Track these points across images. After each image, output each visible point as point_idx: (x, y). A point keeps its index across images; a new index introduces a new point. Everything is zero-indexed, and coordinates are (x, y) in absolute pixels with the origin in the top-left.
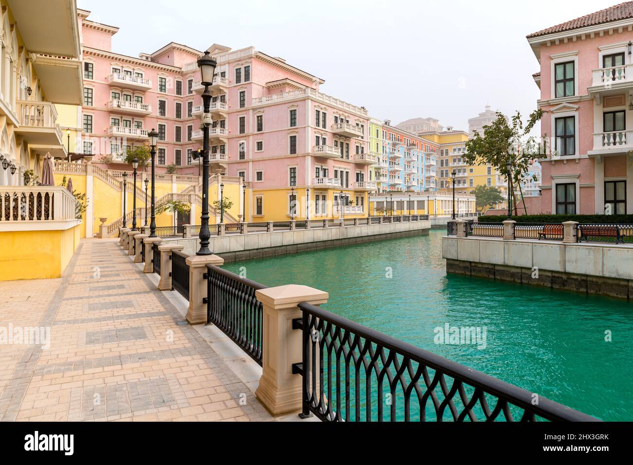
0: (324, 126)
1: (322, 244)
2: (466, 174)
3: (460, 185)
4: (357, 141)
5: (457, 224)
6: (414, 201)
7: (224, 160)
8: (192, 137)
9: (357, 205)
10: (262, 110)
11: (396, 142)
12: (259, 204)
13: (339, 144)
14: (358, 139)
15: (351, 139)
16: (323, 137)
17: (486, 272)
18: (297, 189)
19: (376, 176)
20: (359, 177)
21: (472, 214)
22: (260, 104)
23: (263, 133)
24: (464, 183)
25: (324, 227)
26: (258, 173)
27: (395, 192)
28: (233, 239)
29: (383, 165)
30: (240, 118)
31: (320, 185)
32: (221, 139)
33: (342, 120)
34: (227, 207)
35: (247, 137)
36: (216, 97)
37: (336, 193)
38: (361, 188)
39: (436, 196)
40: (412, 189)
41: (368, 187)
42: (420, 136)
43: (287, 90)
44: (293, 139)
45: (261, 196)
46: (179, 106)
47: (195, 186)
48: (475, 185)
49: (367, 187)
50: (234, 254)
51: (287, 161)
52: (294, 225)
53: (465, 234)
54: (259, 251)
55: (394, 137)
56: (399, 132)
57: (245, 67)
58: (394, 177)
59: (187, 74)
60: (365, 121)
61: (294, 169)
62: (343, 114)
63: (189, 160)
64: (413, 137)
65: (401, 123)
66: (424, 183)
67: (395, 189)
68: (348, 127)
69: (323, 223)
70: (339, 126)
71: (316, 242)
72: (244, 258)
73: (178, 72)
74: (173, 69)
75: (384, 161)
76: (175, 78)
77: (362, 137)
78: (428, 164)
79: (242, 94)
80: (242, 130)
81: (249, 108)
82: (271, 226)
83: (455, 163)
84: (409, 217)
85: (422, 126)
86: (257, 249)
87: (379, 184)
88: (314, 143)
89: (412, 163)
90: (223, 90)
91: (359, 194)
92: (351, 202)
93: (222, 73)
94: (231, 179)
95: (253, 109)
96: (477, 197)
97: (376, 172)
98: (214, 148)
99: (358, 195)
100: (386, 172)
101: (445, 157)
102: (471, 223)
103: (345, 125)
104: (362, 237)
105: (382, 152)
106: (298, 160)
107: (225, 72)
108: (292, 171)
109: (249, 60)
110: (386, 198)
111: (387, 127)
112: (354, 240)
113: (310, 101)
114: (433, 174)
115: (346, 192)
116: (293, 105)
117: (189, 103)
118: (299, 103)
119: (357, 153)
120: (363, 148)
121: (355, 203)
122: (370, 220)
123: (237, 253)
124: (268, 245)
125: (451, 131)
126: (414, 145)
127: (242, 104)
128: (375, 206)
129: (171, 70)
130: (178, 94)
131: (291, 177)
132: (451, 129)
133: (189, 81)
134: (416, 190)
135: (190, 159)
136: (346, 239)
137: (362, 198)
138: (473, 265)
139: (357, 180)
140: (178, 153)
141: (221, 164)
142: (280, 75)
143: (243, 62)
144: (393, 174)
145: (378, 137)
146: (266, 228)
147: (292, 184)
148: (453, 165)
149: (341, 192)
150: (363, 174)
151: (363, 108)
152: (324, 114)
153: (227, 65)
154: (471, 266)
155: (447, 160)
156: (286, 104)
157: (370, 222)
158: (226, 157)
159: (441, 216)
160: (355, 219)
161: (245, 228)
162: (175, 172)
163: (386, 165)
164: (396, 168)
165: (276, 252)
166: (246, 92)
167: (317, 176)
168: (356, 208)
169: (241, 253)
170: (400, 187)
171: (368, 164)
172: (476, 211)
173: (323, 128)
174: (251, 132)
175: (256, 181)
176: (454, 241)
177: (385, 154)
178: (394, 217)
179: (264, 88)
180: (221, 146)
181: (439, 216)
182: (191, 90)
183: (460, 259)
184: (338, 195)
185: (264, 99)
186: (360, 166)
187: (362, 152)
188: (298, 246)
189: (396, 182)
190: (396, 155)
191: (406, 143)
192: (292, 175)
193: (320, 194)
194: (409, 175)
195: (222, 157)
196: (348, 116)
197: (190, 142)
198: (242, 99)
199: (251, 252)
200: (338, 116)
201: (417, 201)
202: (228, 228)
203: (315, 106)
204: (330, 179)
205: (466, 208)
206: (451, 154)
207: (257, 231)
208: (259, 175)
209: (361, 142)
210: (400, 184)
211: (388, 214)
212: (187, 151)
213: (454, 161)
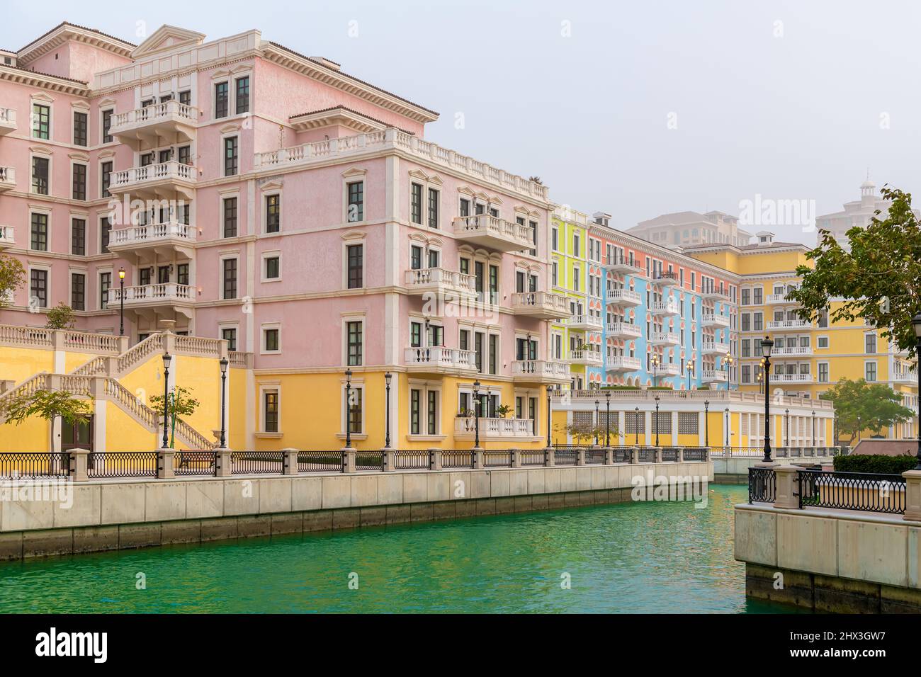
0: (434, 222)
1: (424, 509)
2: (809, 352)
3: (794, 376)
4: (518, 260)
5: (774, 473)
6: (670, 413)
7: (186, 299)
8: (110, 245)
9: (520, 416)
10: (277, 181)
11: (625, 266)
12: (271, 406)
13: (472, 267)
14: (522, 255)
15: (504, 255)
16: (432, 247)
17: (855, 602)
18: (363, 373)
19: (572, 348)
20: (525, 350)
21: (824, 449)
22: (273, 167)
23: (280, 237)
24: (805, 371)
25: (430, 468)
26: (268, 332)
27: (622, 388)
28: (193, 489)
29: (590, 322)
30: (226, 200)
31: (422, 366)
32: (178, 249)
33: (480, 208)
34: (183, 411)
35: (242, 247)
36: (169, 151)
37: (465, 386)
38: (527, 377)
39: (729, 403)
40: (667, 382)
41: (549, 375)
42: (688, 254)
43: (342, 133)
44: (355, 253)
45: (275, 387)
46: (80, 172)
47: (107, 359)
48: (833, 378)
49: (545, 375)
50: (198, 524)
51: (341, 306)
52: (351, 460)
53: (796, 500)
54: (262, 519)
55: (618, 254)
56: (631, 242)
57: (238, 80)
58: (618, 353)
59: (99, 97)
60: (539, 211)
61: (358, 323)
62: (482, 194)
63: (105, 299)
64: (669, 255)
65: (641, 225)
66: (698, 368)
67: (622, 382)
68: (494, 225)
69: (428, 458)
70: (472, 222)
71: (411, 504)
72: (222, 537)
73: (78, 92)
74: (66, 84)
75: (595, 313)
76: (72, 105)
77: (534, 252)
78: (710, 323)
79: (230, 144)
80: (230, 229)
81: (248, 177)
82: (293, 460)
83: (781, 323)
84: (655, 451)
85: (695, 232)
86: (257, 516)
87: (577, 367)
88: (408, 263)
89: (667, 319)
90: (183, 134)
91: (526, 390)
92: (504, 410)
93: (182, 94)
94: (203, 345)
95: (258, 180)
96: (839, 409)
97: (572, 339)
98: (163, 271)
99: (521, 392)
100: (598, 340)
101: (752, 308)
102: (815, 472)
103: (486, 219)
104: (532, 495)
105: (587, 291)
106: (367, 302)
107: (188, 92)
108: (353, 329)
109: (248, 63)
110: (597, 402)
111: (600, 231)
112: (510, 502)
113: (396, 160)
114: (722, 348)
115: (492, 385)
116: (354, 171)
117: (104, 164)
118: (371, 166)
119: (520, 288)
120: (534, 277)
121: (515, 412)
122: (552, 455)
123: (205, 523)
124: (285, 507)
125: (768, 243)
126: (671, 275)
127: (230, 167)
128: (570, 422)
129: (61, 88)
130: (80, 144)
131: (350, 344)
132: (768, 239)
133: (105, 113)
134: (679, 385)
135: (105, 295)
136: (487, 499)
137: (533, 400)
138: (819, 582)
139: (520, 357)
140: (78, 281)
141: (177, 309)
142: (323, 99)
143: (232, 67)
144: (617, 345)
145: (576, 254)
146: (279, 466)
147: (353, 360)
148: (774, 328)
149: (476, 384)
150: (534, 342)
151: (536, 180)
152: (435, 192)
153: (194, 75)
154: (814, 585)
155: (758, 316)
156: (337, 168)
157: (552, 460)
158: (192, 293)
159: (742, 453)
160: (512, 453)
161: (225, 461)
162: (67, 325)
163: (598, 323)
164: (626, 330)
165: (305, 523)
166: (239, 139)
167: (416, 342)
168: (517, 424)
169: (214, 523)
170: (635, 377)
171: (548, 318)
172: (837, 442)
173: (430, 225)
174: (251, 232)
175: (263, 350)
176: (767, 519)
177: (595, 295)
178: (615, 452)
179: (285, 129)
180: (179, 266)
181: (735, 453)
182: (110, 133)
183: (784, 566)
184: (470, 391)
185: (284, 155)
186: (527, 321)
187: (533, 288)
188: (363, 511)
189: (625, 365)
190: (625, 299)
191: (651, 271)
192: (353, 339)
193: (423, 388)
194: (659, 348)
195: (181, 292)
196: (496, 199)
197: (106, 256)
198: (230, 155)
199: (241, 521)
200: (469, 198)
201: (680, 413)
202: (187, 461)
203: (410, 173)
204: (446, 352)
205: (808, 435)
206: (769, 299)
207: (256, 472)
208: (272, 338)
209: (531, 264)
210: (635, 370)
211: (601, 442)
212: (98, 277)
213: (779, 317)
